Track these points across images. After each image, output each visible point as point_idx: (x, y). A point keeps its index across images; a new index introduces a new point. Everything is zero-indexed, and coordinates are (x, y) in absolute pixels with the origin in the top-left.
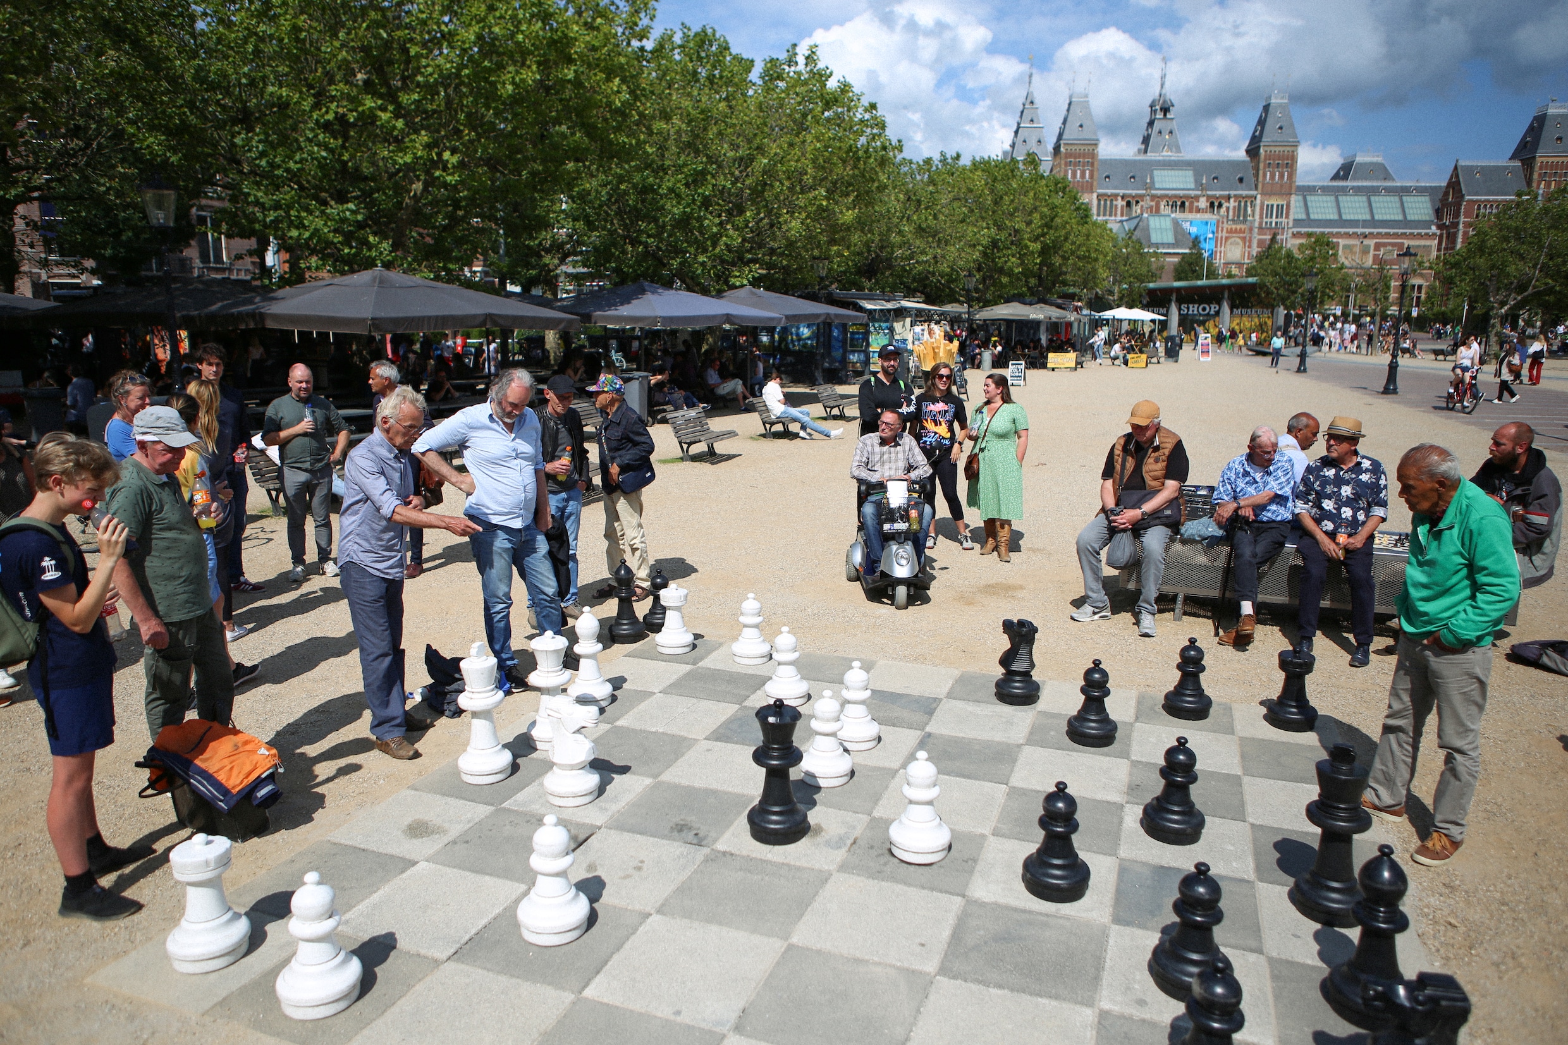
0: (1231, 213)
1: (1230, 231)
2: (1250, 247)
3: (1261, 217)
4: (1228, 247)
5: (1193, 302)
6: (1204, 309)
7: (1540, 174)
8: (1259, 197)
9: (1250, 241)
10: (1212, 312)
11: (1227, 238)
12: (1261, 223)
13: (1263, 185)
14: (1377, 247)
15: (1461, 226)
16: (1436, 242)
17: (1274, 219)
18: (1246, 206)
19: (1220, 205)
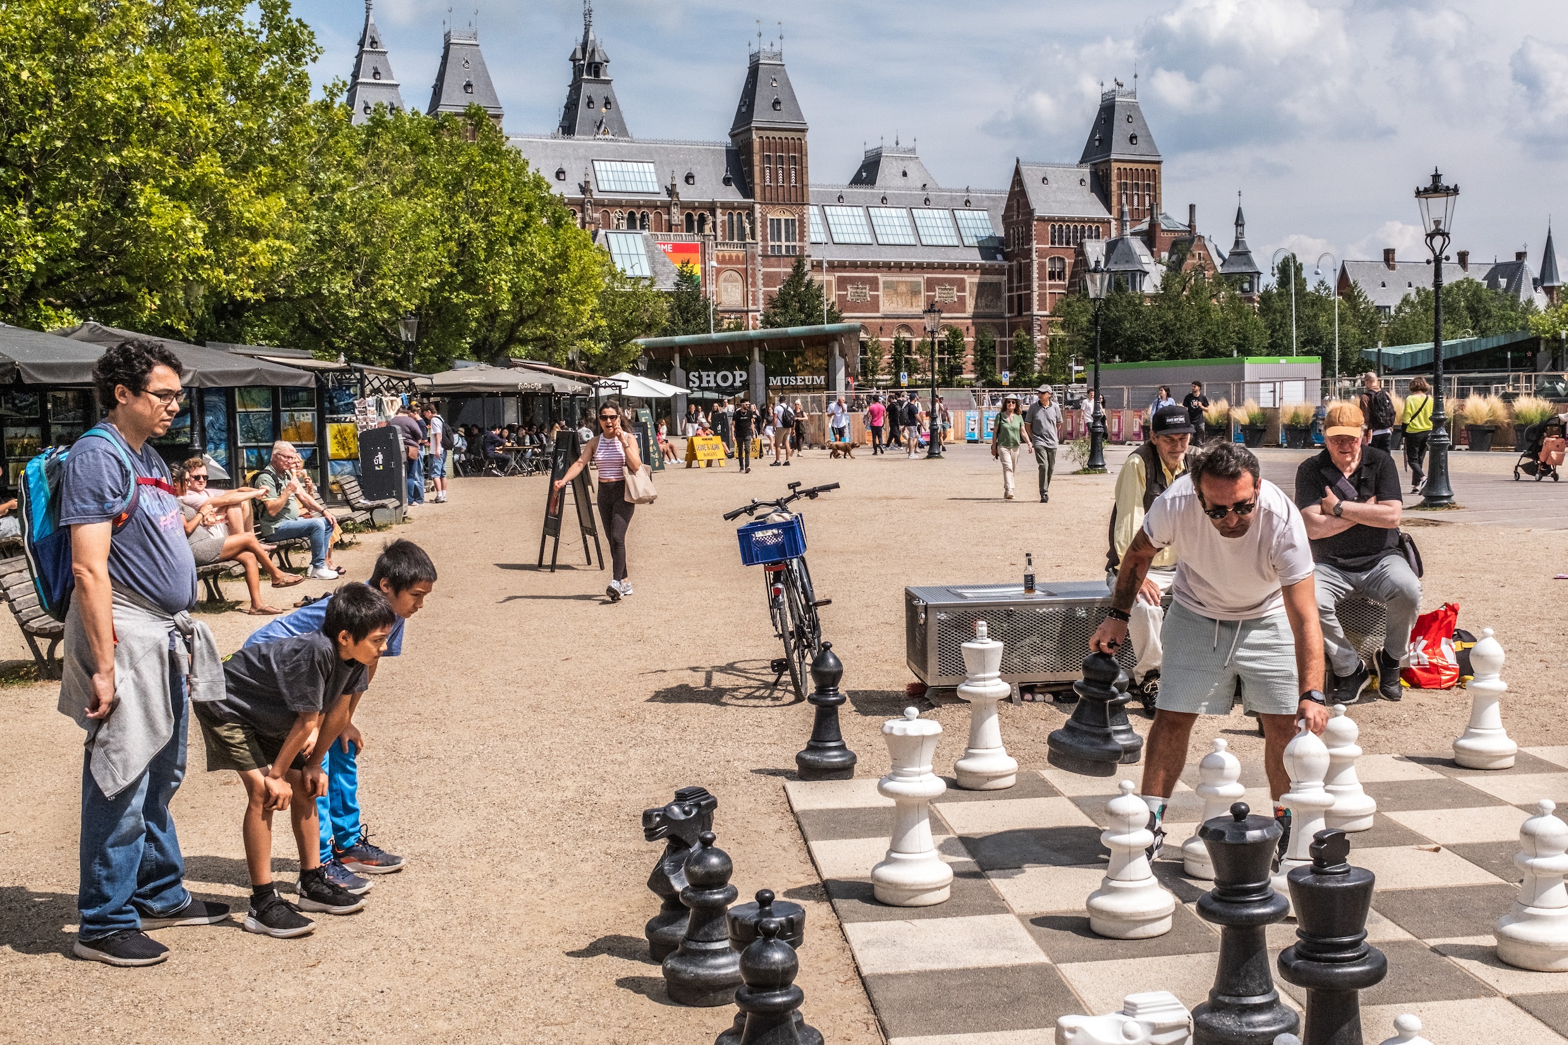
0: (719, 233)
1: (722, 261)
2: (754, 284)
3: (764, 239)
4: (722, 284)
5: (706, 367)
6: (725, 379)
7: (1120, 185)
8: (757, 206)
9: (754, 276)
10: (738, 384)
11: (719, 272)
12: (765, 248)
13: (764, 189)
14: (930, 285)
15: (1034, 256)
16: (1005, 278)
17: (784, 243)
18: (741, 222)
19: (702, 220)
